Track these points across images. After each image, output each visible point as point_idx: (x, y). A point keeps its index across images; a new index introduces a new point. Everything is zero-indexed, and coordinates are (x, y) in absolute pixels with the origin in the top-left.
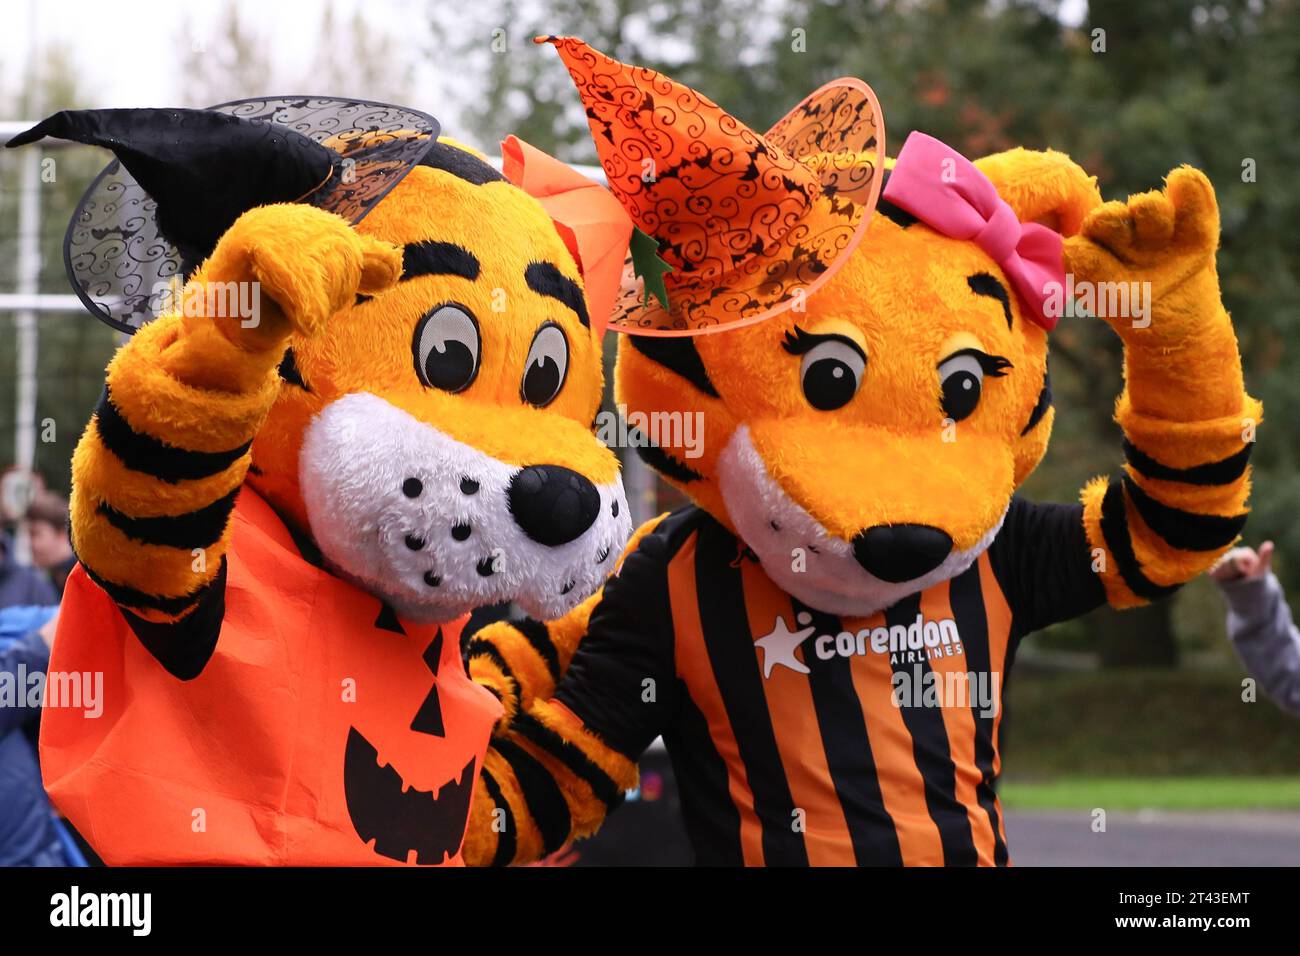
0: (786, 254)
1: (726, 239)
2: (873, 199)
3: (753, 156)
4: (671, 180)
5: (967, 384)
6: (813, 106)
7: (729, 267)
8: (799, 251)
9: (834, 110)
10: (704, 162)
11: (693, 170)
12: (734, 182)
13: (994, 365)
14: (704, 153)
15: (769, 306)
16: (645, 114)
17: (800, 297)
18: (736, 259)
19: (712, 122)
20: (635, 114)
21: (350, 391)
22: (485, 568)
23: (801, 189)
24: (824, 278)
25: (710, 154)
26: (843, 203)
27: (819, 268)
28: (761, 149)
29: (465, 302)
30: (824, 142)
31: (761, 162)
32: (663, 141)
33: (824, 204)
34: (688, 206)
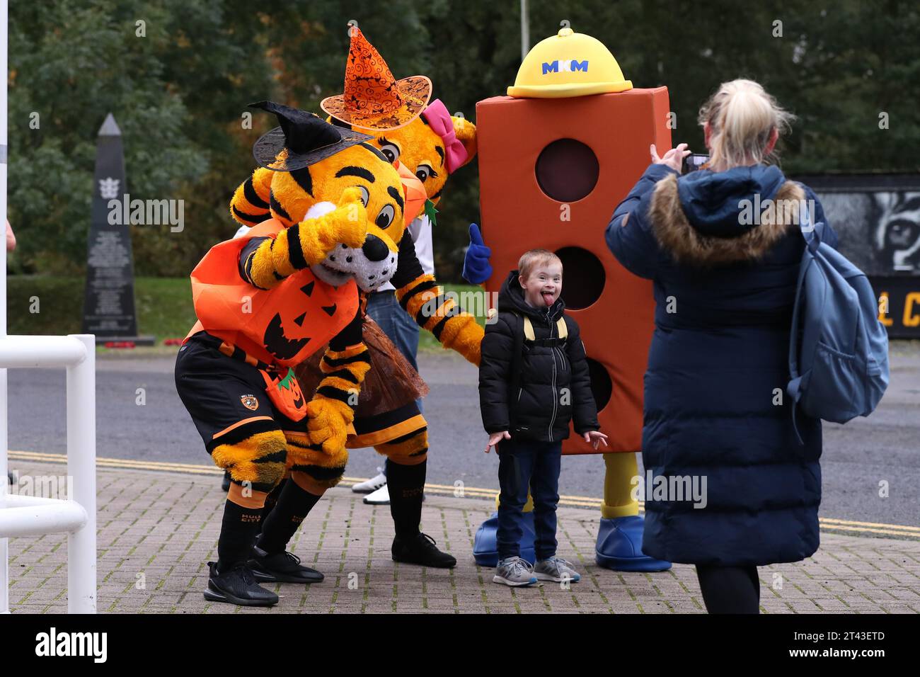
0: (390, 116)
1: (373, 105)
2: (419, 113)
3: (392, 85)
4: (366, 81)
5: (423, 175)
6: (410, 80)
7: (371, 113)
8: (393, 117)
9: (417, 83)
10: (377, 80)
11: (373, 81)
12: (382, 90)
13: (432, 173)
14: (379, 77)
15: (379, 128)
16: (368, 59)
17: (391, 129)
18: (374, 111)
19: (384, 70)
20: (365, 58)
21: (326, 201)
22: (349, 260)
23: (400, 100)
24: (398, 127)
25: (380, 78)
26: (411, 109)
27: (398, 124)
28: (394, 84)
29: (369, 190)
30: (411, 91)
31: (393, 87)
32: (369, 69)
33: (406, 107)
34: (366, 90)
